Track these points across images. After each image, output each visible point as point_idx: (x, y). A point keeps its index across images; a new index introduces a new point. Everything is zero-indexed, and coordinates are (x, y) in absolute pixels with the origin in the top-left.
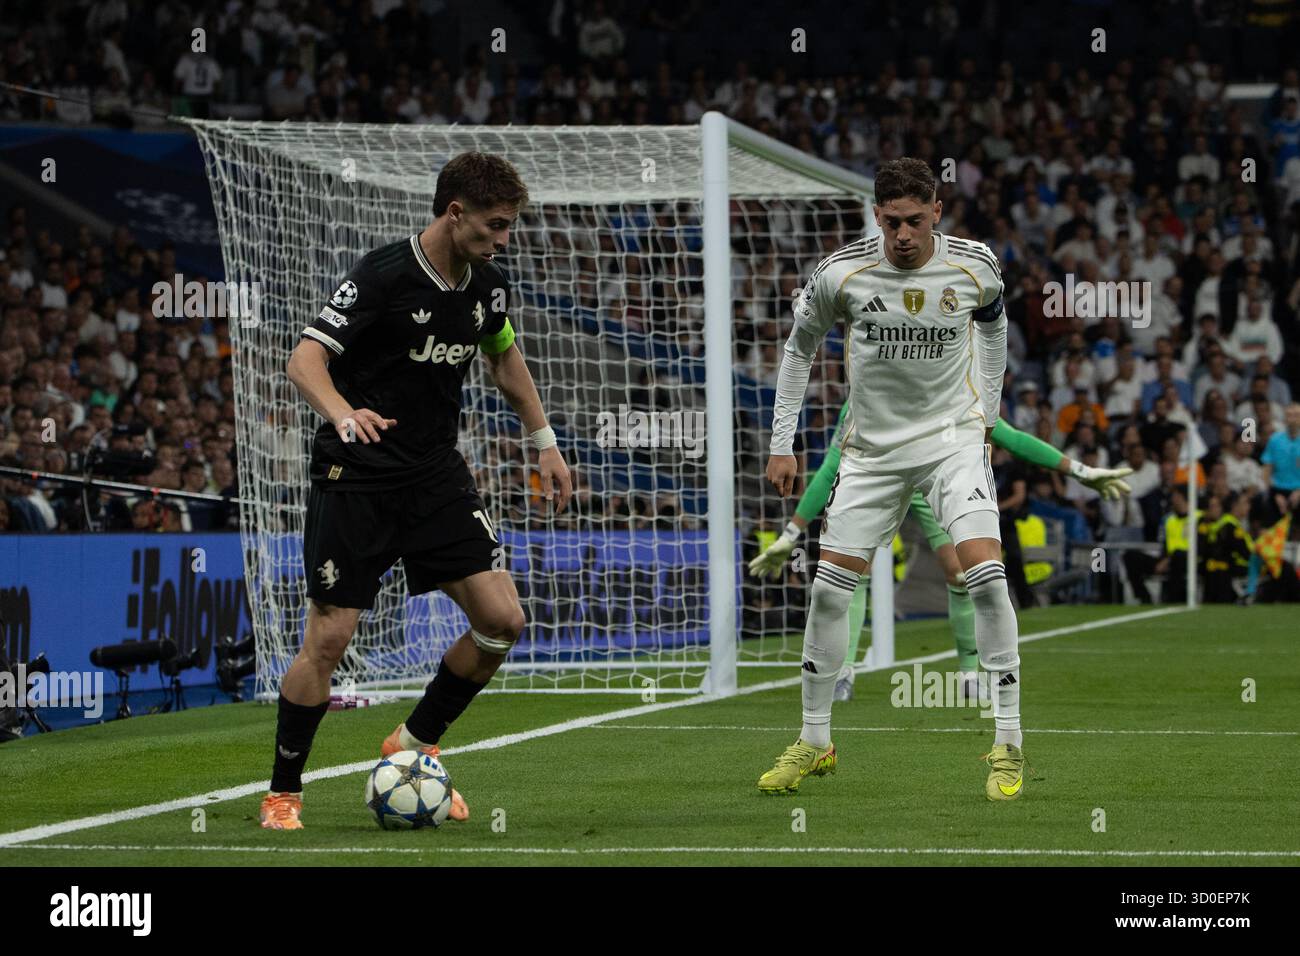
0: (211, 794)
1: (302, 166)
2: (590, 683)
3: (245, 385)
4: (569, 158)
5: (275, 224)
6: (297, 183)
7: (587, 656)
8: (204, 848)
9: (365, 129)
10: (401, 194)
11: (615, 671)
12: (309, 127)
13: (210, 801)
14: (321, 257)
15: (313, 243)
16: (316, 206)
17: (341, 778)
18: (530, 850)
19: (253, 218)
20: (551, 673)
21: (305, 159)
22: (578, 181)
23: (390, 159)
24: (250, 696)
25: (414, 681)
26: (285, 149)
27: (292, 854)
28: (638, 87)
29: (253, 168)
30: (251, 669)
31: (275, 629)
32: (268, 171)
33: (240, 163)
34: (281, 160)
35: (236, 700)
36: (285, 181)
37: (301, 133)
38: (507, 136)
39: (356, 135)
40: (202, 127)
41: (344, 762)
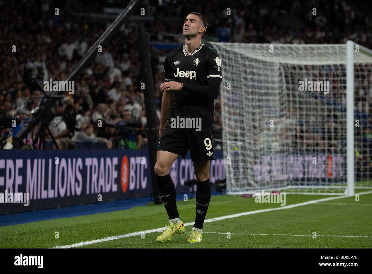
0: (213, 219)
1: (241, 55)
2: (315, 192)
3: (225, 111)
4: (311, 53)
5: (233, 70)
6: (239, 59)
7: (314, 185)
8: (211, 233)
9: (257, 45)
10: (266, 62)
11: (321, 189)
12: (243, 45)
13: (213, 221)
14: (246, 79)
15: (243, 75)
16: (244, 65)
17: (248, 215)
18: (297, 235)
19: (228, 68)
20: (305, 189)
21: (242, 53)
22: (313, 59)
23: (263, 53)
24: (225, 193)
25: (268, 190)
26: (236, 50)
27: (234, 235)
28: (331, 34)
29: (228, 55)
30: (225, 187)
31: (232, 176)
32: (232, 56)
33: (224, 54)
34: (235, 54)
35: (221, 194)
36: (236, 59)
37: (240, 46)
38: (295, 47)
39: (255, 47)
40: (215, 45)
41: (248, 211)
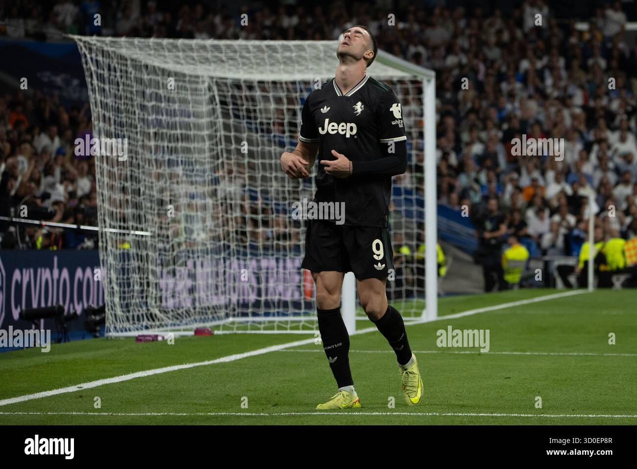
0: (79, 386)
1: (132, 60)
2: (280, 328)
3: (102, 174)
4: (270, 57)
5: (118, 90)
6: (130, 69)
7: (278, 314)
8: (74, 413)
9: (165, 42)
10: (184, 75)
11: (293, 322)
12: (136, 41)
13: (78, 389)
14: (143, 108)
15: (138, 100)
16: (140, 81)
17: (148, 377)
18: (244, 414)
19: (107, 87)
20: (260, 323)
21: (134, 56)
22: (276, 69)
23: (178, 57)
24: (102, 335)
25: (188, 327)
26: (124, 52)
27: (120, 416)
29: (107, 61)
30: (102, 322)
31: (117, 300)
32: (114, 63)
33: (100, 58)
34: (122, 58)
35: (96, 337)
36: (124, 68)
37: (132, 44)
38: (240, 46)
39: (160, 45)
40: (80, 40)
41: (149, 369)
